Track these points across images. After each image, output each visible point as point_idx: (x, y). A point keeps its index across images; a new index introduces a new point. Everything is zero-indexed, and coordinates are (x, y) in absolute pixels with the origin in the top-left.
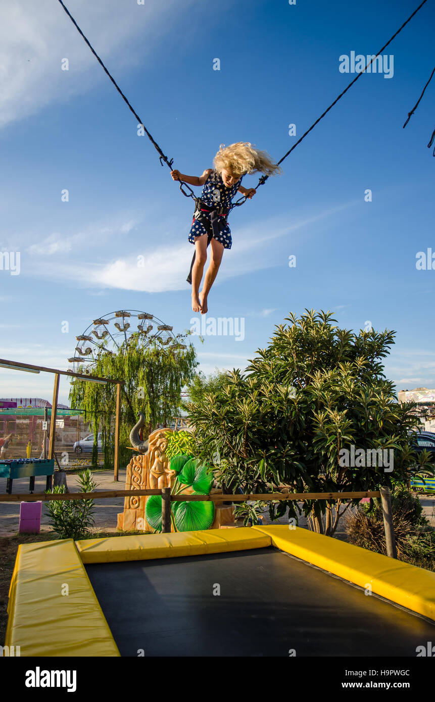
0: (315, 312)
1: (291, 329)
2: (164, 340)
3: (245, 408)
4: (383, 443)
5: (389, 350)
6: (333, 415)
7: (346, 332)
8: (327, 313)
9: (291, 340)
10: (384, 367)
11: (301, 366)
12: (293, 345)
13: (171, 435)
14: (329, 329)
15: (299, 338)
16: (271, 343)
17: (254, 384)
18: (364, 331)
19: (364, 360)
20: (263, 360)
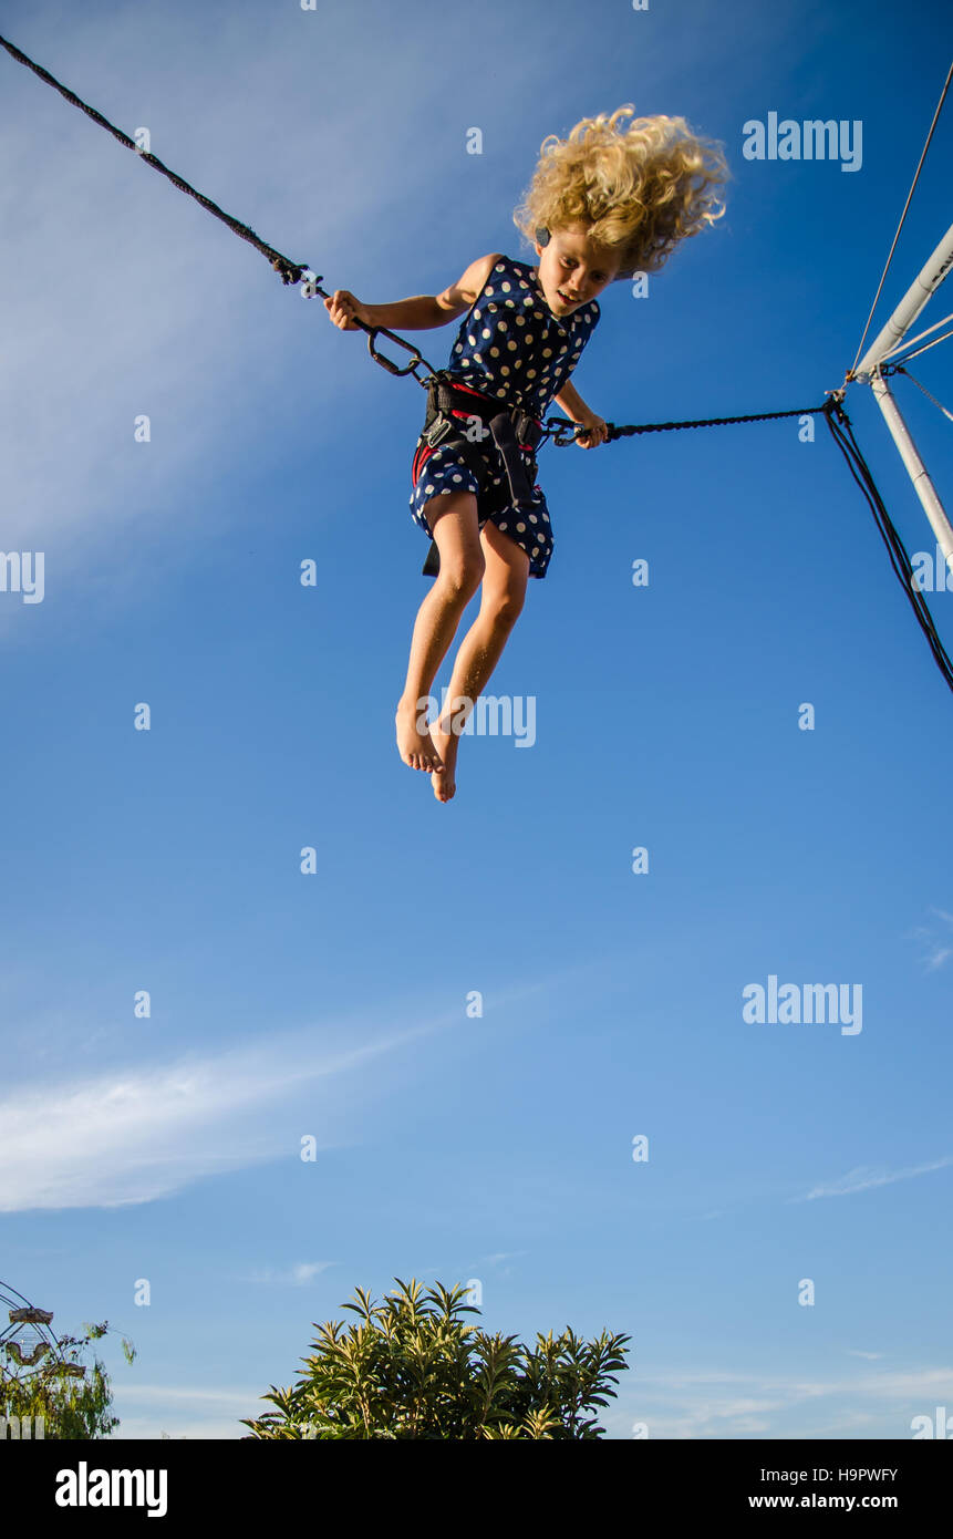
0: (421, 1290)
1: (355, 1332)
5: (614, 1388)
7: (503, 1340)
8: (453, 1291)
9: (355, 1367)
10: (604, 1431)
12: (362, 1380)
14: (457, 1334)
15: (379, 1359)
16: (306, 1373)
18: (547, 1337)
19: (550, 1418)
20: (282, 1420)
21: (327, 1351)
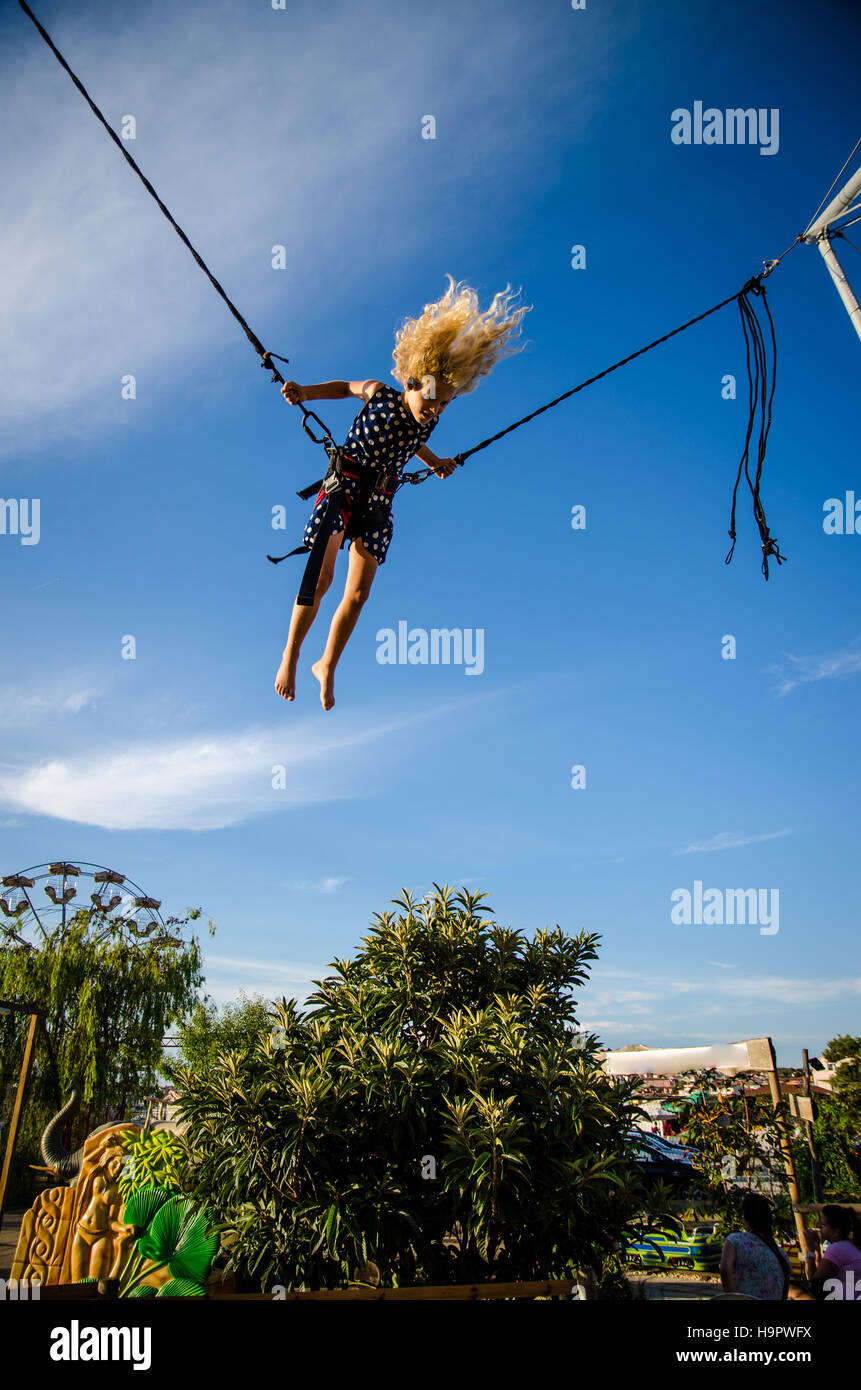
0: (451, 892)
1: (404, 922)
2: (142, 928)
3: (303, 1088)
4: (583, 1169)
5: (587, 971)
6: (485, 1106)
7: (510, 933)
8: (474, 894)
9: (404, 945)
10: (576, 1003)
11: (421, 999)
12: (408, 956)
13: (135, 1139)
14: (477, 926)
15: (420, 941)
16: (363, 949)
17: (324, 1033)
18: (543, 932)
19: (544, 991)
20: (343, 983)
21: (381, 933)
